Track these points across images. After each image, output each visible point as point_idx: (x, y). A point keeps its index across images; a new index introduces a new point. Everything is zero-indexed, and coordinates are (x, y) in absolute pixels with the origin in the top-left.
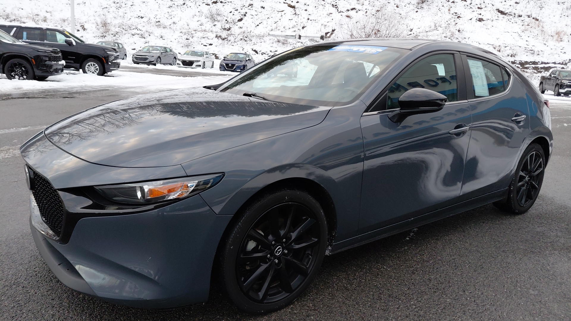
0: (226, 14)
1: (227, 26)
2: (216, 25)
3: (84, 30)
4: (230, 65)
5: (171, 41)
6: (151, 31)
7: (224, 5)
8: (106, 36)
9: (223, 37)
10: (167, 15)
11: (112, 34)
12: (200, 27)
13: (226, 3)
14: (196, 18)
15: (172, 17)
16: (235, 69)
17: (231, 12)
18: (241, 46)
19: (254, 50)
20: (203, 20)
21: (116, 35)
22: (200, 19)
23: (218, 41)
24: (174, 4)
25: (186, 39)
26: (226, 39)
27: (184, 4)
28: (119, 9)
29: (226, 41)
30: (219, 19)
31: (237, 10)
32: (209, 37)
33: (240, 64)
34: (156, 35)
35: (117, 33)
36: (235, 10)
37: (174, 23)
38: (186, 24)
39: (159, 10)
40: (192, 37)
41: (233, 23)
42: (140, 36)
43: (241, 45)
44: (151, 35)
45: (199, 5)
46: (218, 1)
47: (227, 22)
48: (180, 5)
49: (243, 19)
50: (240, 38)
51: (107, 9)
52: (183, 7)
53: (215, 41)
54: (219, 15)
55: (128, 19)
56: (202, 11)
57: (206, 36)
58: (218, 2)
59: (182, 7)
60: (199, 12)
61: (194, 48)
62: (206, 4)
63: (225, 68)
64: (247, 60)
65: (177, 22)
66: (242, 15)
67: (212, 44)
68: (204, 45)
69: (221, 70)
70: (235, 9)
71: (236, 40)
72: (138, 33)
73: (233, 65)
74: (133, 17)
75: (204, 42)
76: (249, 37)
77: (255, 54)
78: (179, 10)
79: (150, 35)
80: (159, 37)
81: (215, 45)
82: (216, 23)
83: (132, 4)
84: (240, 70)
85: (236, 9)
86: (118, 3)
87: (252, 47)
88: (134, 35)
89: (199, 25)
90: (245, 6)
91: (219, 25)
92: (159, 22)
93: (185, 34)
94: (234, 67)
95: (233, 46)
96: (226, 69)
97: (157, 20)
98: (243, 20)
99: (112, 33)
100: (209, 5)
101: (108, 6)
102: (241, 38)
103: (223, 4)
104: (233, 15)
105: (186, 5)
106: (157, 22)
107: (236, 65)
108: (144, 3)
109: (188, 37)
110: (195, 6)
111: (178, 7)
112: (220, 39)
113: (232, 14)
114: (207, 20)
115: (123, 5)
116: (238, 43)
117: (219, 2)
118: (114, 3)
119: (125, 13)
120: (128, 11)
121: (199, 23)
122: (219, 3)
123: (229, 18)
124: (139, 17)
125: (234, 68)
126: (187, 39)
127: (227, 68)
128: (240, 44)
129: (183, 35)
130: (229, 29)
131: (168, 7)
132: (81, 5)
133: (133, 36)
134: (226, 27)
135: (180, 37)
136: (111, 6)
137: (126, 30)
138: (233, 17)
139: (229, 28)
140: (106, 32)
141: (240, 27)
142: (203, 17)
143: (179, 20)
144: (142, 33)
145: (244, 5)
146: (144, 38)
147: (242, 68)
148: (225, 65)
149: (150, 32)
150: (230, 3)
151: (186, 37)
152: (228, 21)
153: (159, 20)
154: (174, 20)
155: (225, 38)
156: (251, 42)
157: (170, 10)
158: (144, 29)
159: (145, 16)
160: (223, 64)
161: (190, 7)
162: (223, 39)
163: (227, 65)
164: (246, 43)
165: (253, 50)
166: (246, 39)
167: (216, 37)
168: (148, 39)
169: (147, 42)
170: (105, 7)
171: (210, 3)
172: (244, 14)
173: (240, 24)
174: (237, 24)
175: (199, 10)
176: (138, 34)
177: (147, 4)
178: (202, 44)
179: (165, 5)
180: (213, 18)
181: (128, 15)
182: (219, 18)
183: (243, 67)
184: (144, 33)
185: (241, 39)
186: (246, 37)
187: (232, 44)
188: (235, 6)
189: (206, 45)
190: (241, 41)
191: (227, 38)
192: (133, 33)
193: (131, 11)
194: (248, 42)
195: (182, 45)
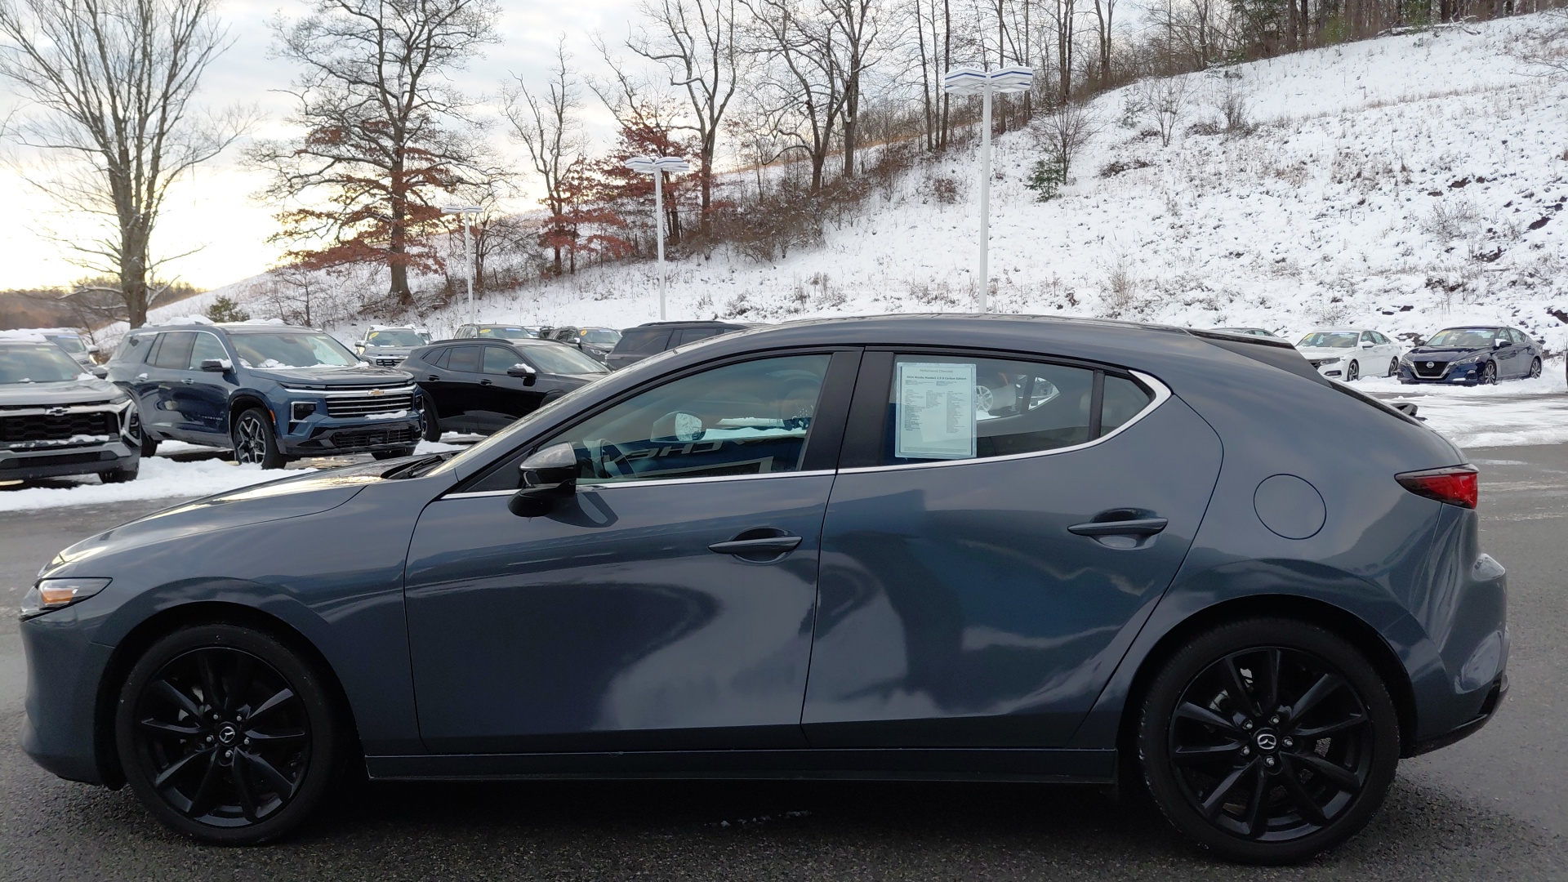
0: (1490, 213)
1: (1491, 247)
2: (1452, 249)
3: (1073, 305)
4: (1430, 365)
5: (1288, 311)
6: (1235, 290)
7: (1487, 189)
8: (1119, 314)
9: (1451, 283)
10: (1307, 241)
11: (1136, 308)
12: (1402, 260)
13: (1495, 179)
14: (1394, 237)
15: (1323, 242)
16: (1447, 374)
17: (1509, 205)
18: (1507, 303)
19: (1554, 311)
20: (1414, 238)
21: (1146, 309)
22: (1405, 236)
23: (1431, 295)
24: (1333, 208)
25: (1332, 301)
26: (1461, 288)
27: (1362, 203)
28: (1183, 240)
29: (1457, 296)
30: (1463, 230)
31: (1532, 195)
32: (1404, 289)
33: (1464, 361)
34: (1249, 297)
35: (1148, 303)
36: (1526, 197)
37: (1325, 258)
38: (1358, 257)
39: (1288, 229)
40: (1350, 293)
41: (1512, 237)
42: (1205, 306)
43: (1510, 301)
44: (1235, 298)
45: (1409, 200)
46: (1471, 178)
47: (1491, 234)
48: (1349, 207)
49: (1548, 219)
50: (1508, 280)
51: (1153, 246)
52: (1360, 210)
53: (1426, 298)
54: (1465, 218)
55: (1202, 264)
56: (1416, 214)
57: (1396, 284)
58: (1470, 182)
59: (1355, 210)
60: (1405, 218)
61: (1351, 323)
62: (1429, 194)
63: (1413, 374)
64: (1498, 345)
65: (1335, 255)
66: (1547, 207)
67: (1412, 307)
68: (1384, 313)
69: (1403, 383)
70: (1523, 194)
71: (1495, 288)
72: (1201, 299)
73: (1440, 365)
74: (1217, 257)
75: (1386, 302)
76: (1542, 273)
77: (1557, 325)
78: (1344, 221)
79: (1231, 301)
80: (1257, 302)
81: (1421, 308)
82: (1454, 243)
83: (1216, 223)
84: (1463, 379)
85: (1527, 193)
86: (1181, 227)
87: (1548, 304)
88: (1190, 305)
89: (1399, 256)
90: (1560, 179)
91: (1462, 248)
92: (1284, 260)
93: (1331, 287)
94: (1443, 369)
95: (1481, 304)
96: (1418, 376)
97: (1279, 257)
98: (1549, 222)
99: (1136, 304)
100: (1440, 194)
101: (1155, 238)
102: (1514, 278)
103: (1486, 184)
104: (1517, 210)
105: (1366, 204)
106: (1278, 262)
107: (1451, 364)
108: (1249, 217)
109: (1338, 295)
110: (1393, 203)
111: (1343, 212)
112: (1440, 289)
113: (1513, 208)
114: (1427, 236)
115: (1194, 230)
116: (1502, 295)
117: (1472, 180)
118: (1173, 228)
119: (1197, 250)
120: (1204, 245)
121: (1401, 248)
122: (1474, 182)
123: (1501, 222)
124: (1231, 254)
125: (1445, 372)
126: (1335, 300)
127: (1420, 374)
128: (1507, 299)
129: (1325, 289)
130: (1496, 254)
131: (1314, 216)
132: (1093, 243)
133: (1188, 307)
134: (1486, 251)
135: (1315, 297)
136: (1163, 237)
137: (1171, 295)
138: (1514, 219)
139: (1496, 251)
140: (1122, 304)
141: (1536, 246)
142: (1415, 231)
143: (1341, 248)
144: (1212, 295)
145: (1559, 175)
146: (1216, 309)
147: (1470, 372)
148: (1413, 365)
149: (1234, 292)
150: (1508, 180)
151: (1331, 294)
152: (1495, 233)
153: (1285, 255)
154: (1327, 249)
155: (1459, 286)
156: (1547, 289)
157: (1317, 225)
158: (1218, 287)
159: (1247, 249)
160: (1409, 362)
161: (1380, 208)
162: (1452, 289)
163: (1421, 365)
164: (1529, 291)
165: (1550, 311)
166: (1530, 280)
167: (1428, 285)
168: (1222, 313)
169: (1222, 317)
170: (1149, 240)
171: (1444, 188)
172: (1554, 204)
173: (1538, 235)
174: (1525, 236)
175: (1405, 212)
176: (1201, 302)
177: (1255, 219)
178: (1378, 310)
179: (1307, 212)
180: (1445, 230)
181: (1204, 255)
182: (1466, 227)
183: (1476, 367)
184: (1217, 296)
185: (1514, 283)
186: (1531, 275)
187: (1480, 301)
188: (1526, 185)
189: (1391, 309)
190: (1513, 289)
191: (1463, 284)
192: (1188, 299)
193: (1211, 242)
194: (1536, 290)
195: (1316, 318)
